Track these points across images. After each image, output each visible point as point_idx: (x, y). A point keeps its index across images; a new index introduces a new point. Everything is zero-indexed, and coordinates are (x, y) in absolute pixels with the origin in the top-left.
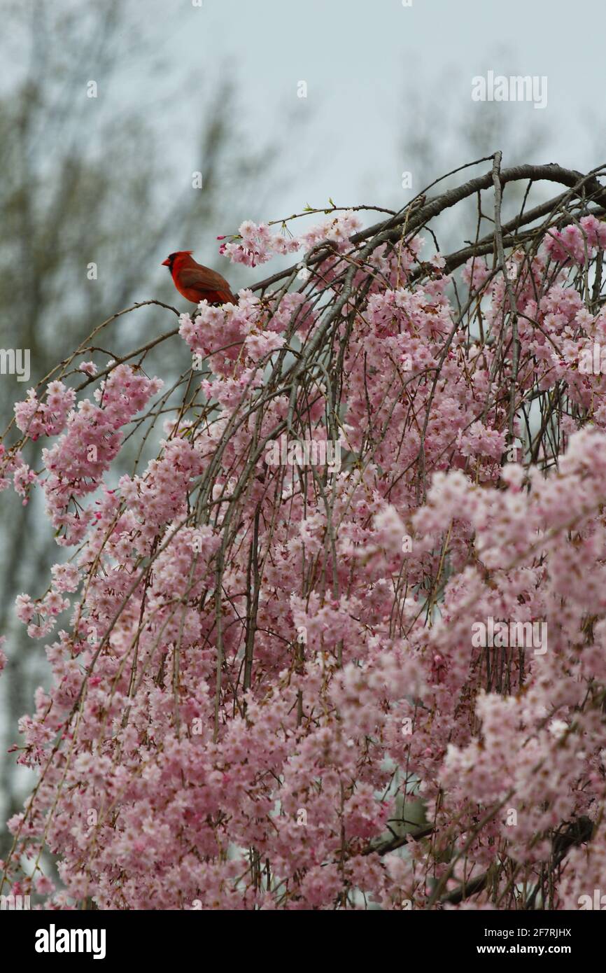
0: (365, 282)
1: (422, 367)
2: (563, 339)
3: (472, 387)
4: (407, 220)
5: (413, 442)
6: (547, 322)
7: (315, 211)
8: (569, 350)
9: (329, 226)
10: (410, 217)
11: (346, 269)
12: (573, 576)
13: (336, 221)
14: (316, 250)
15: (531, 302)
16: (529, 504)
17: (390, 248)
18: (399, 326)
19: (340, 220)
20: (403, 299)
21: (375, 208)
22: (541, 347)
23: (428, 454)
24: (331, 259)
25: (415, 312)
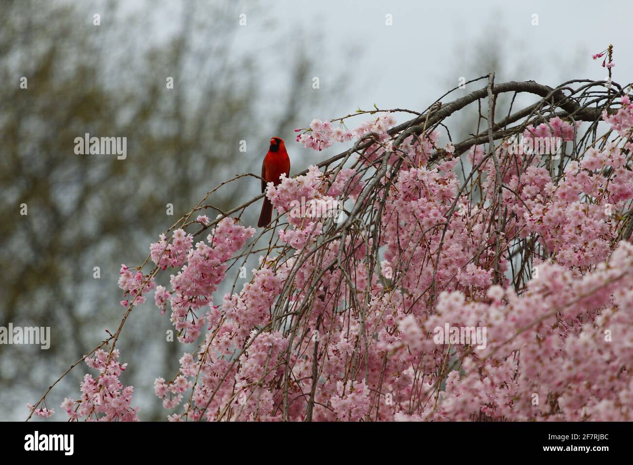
0: (398, 162)
1: (435, 223)
2: (536, 203)
3: (472, 236)
4: (427, 119)
5: (429, 274)
6: (524, 191)
7: (364, 112)
8: (536, 210)
9: (373, 123)
10: (429, 117)
11: (384, 153)
12: (538, 364)
13: (378, 120)
14: (363, 140)
15: (514, 177)
16: (506, 315)
17: (415, 139)
18: (420, 193)
19: (381, 118)
20: (423, 174)
21: (406, 111)
22: (521, 208)
23: (439, 282)
24: (375, 146)
25: (431, 184)
